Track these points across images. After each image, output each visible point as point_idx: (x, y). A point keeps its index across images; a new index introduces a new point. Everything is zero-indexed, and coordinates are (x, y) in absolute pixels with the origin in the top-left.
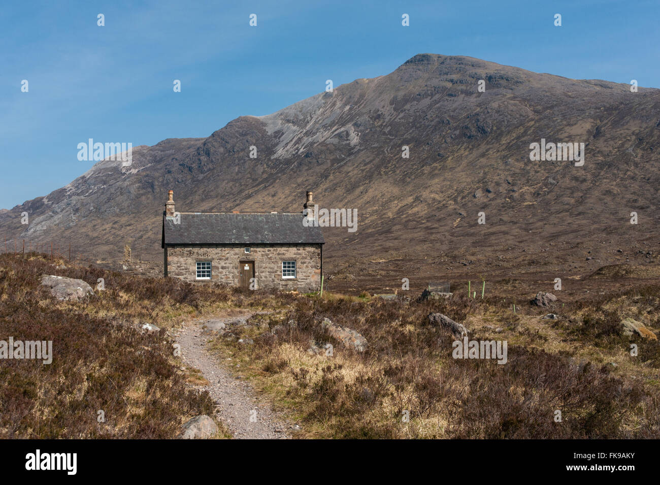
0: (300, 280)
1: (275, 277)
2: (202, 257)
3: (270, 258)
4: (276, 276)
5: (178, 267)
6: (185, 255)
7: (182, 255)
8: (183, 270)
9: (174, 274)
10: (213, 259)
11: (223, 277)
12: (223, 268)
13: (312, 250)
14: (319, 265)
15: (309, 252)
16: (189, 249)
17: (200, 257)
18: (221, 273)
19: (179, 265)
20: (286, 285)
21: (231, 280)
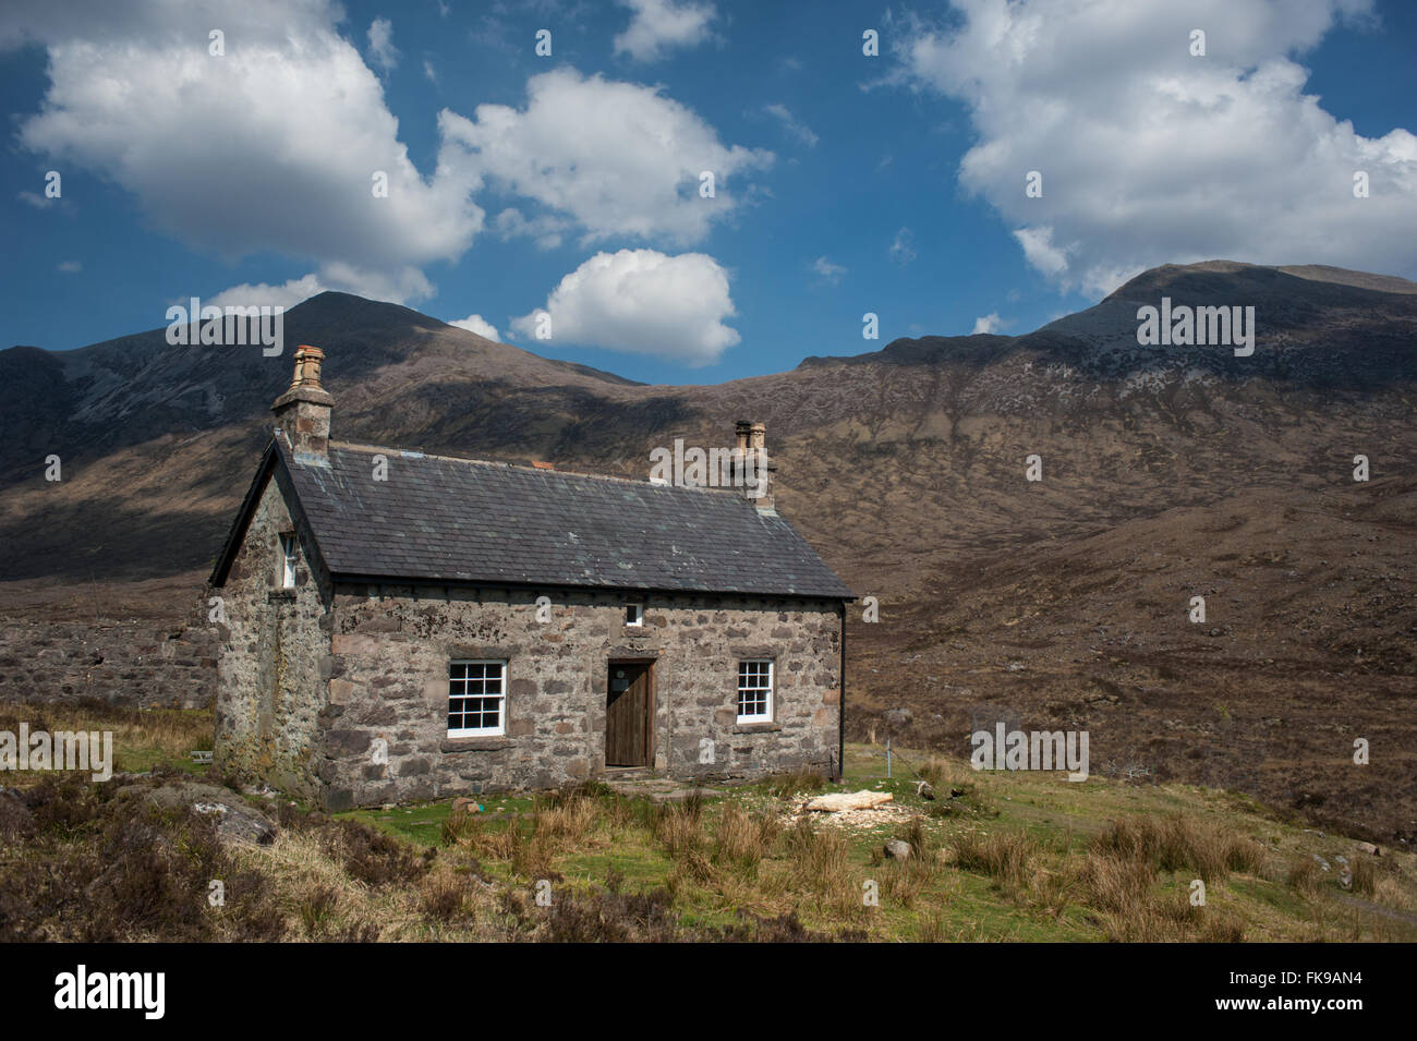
0: (785, 730)
1: (715, 720)
2: (478, 642)
3: (705, 650)
4: (720, 717)
5: (381, 683)
6: (408, 628)
7: (395, 629)
8: (396, 696)
9: (355, 716)
10: (517, 649)
11: (549, 725)
12: (552, 687)
13: (819, 622)
14: (836, 673)
15: (810, 627)
16: (424, 603)
17: (468, 640)
18: (543, 709)
19: (381, 674)
20: (748, 750)
21: (577, 739)
